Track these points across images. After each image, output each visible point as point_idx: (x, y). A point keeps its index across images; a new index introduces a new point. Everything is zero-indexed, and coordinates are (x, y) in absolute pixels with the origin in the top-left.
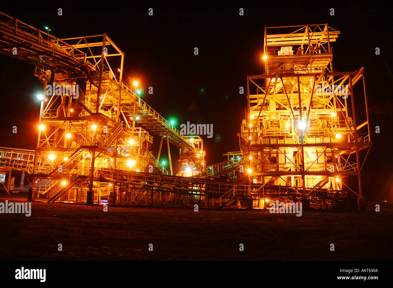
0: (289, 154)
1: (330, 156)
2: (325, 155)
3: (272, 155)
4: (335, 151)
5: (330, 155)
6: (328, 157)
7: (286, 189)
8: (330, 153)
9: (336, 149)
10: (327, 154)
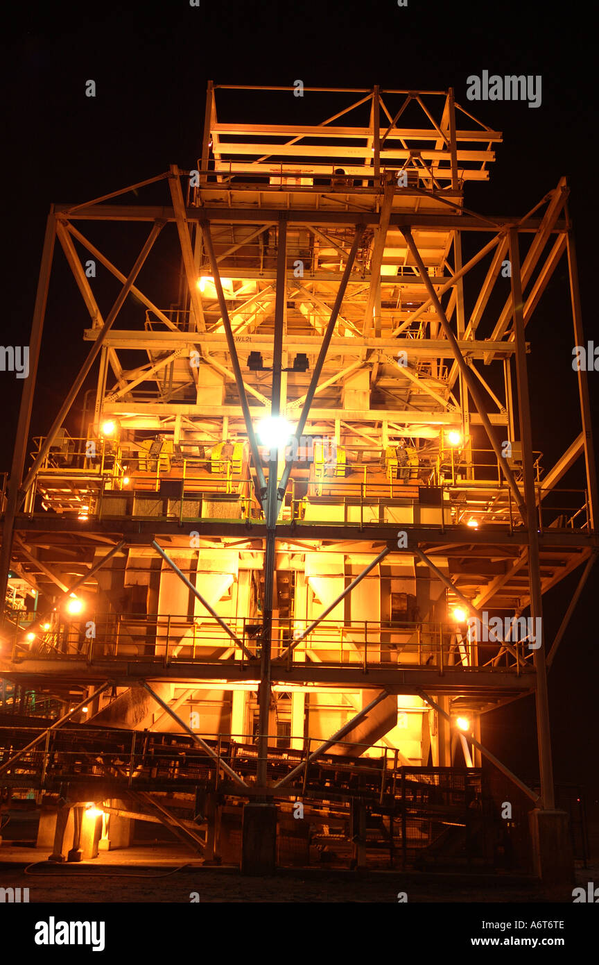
0: (211, 575)
1: (409, 597)
2: (386, 587)
3: (128, 578)
4: (434, 573)
5: (411, 588)
6: (398, 597)
7: (175, 751)
8: (411, 578)
9: (441, 563)
10: (396, 586)
